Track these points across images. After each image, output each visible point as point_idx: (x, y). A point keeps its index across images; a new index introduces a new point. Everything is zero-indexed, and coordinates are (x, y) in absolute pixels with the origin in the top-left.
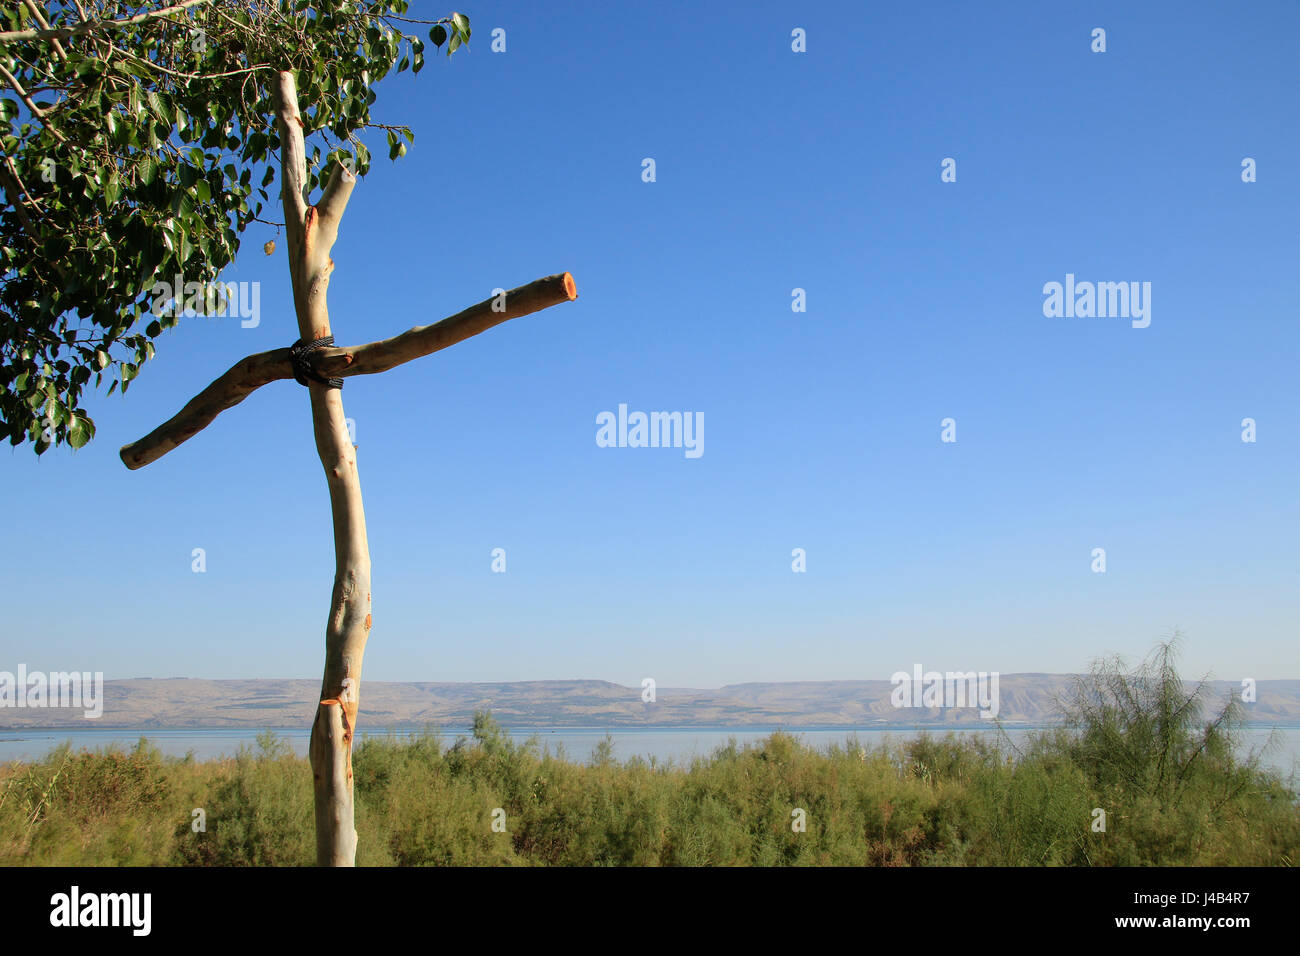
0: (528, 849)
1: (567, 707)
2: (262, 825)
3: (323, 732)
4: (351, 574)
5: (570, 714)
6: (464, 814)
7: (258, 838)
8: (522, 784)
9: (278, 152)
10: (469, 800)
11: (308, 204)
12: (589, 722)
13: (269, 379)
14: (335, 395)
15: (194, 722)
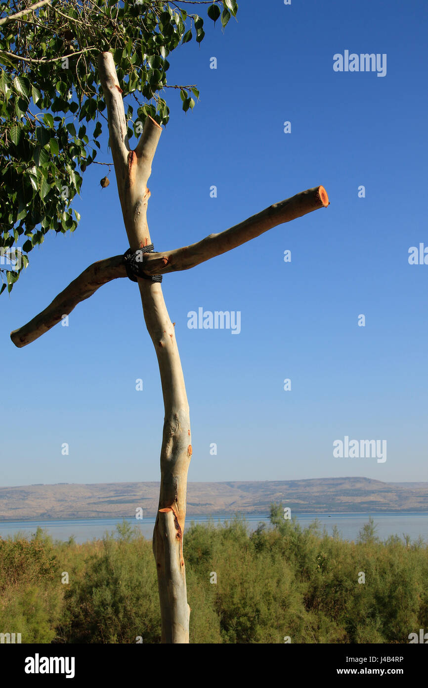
0: (316, 607)
1: (339, 498)
2: (124, 590)
3: (162, 532)
4: (175, 417)
5: (341, 503)
6: (267, 581)
7: (121, 600)
8: (308, 558)
9: (105, 112)
10: (270, 571)
11: (129, 149)
12: (355, 509)
13: (110, 278)
14: (157, 287)
15: (74, 514)
